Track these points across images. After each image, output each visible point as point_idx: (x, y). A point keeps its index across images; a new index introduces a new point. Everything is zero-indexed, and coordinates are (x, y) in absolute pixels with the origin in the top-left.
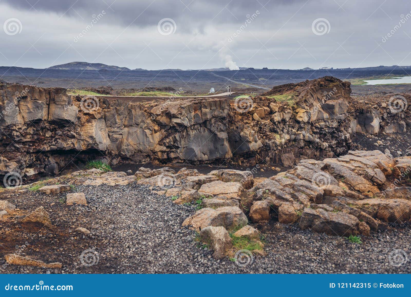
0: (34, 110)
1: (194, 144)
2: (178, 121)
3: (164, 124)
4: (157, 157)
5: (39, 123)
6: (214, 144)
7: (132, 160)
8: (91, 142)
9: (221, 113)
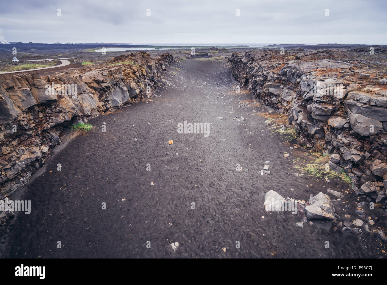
0: (27, 98)
1: (115, 97)
2: (106, 84)
3: (97, 88)
4: (101, 109)
5: (33, 108)
6: (123, 94)
7: (92, 116)
8: (74, 112)
9: (121, 76)
